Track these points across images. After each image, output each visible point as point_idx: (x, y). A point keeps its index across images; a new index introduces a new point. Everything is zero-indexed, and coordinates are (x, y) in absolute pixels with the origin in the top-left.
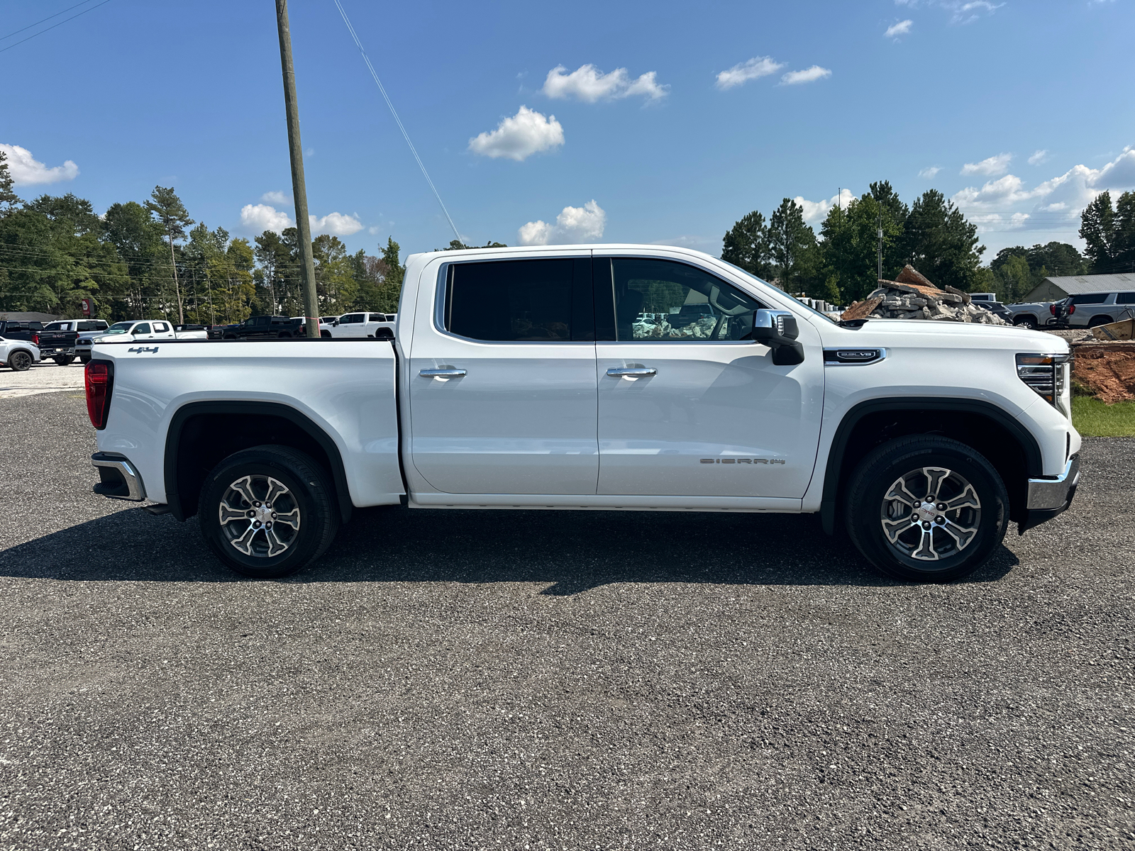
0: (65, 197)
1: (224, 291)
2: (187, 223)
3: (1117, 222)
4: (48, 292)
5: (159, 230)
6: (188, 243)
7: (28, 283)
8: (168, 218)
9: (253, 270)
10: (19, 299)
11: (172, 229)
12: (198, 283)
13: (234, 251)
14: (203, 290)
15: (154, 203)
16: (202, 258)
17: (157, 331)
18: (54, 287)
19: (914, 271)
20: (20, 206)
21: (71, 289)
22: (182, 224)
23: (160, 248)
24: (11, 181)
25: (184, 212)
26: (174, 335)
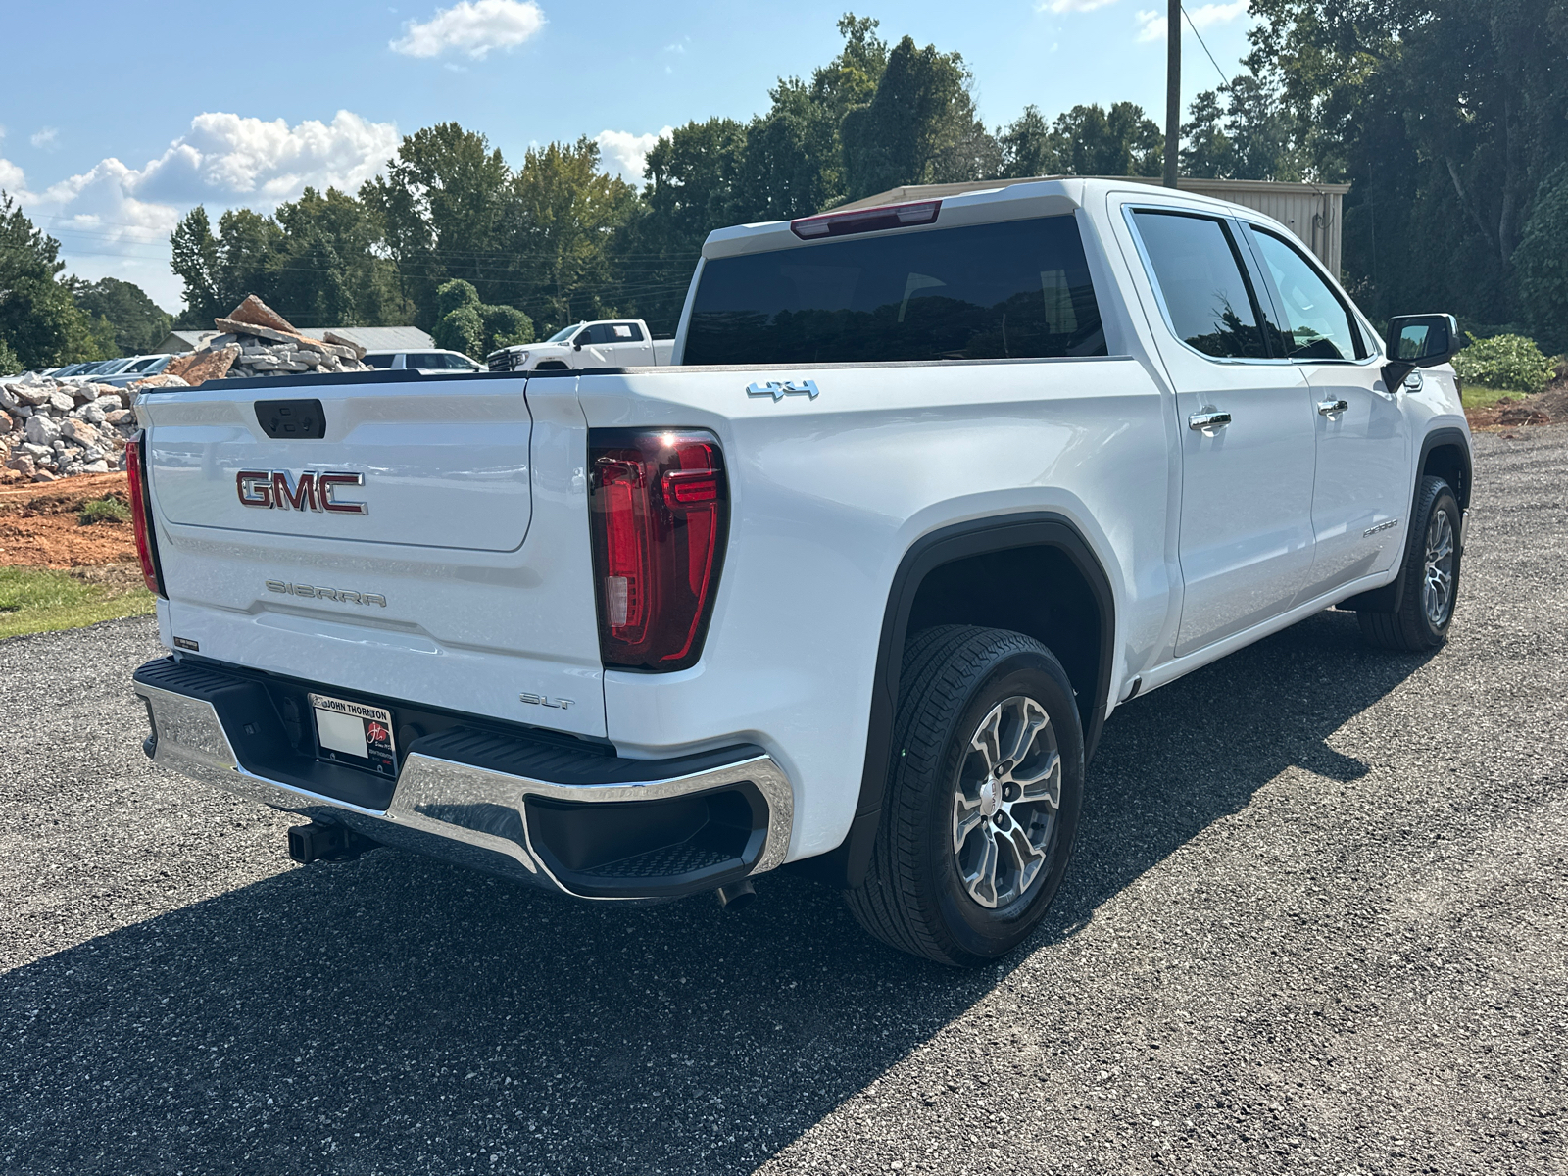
3: (222, 253)
19: (264, 306)
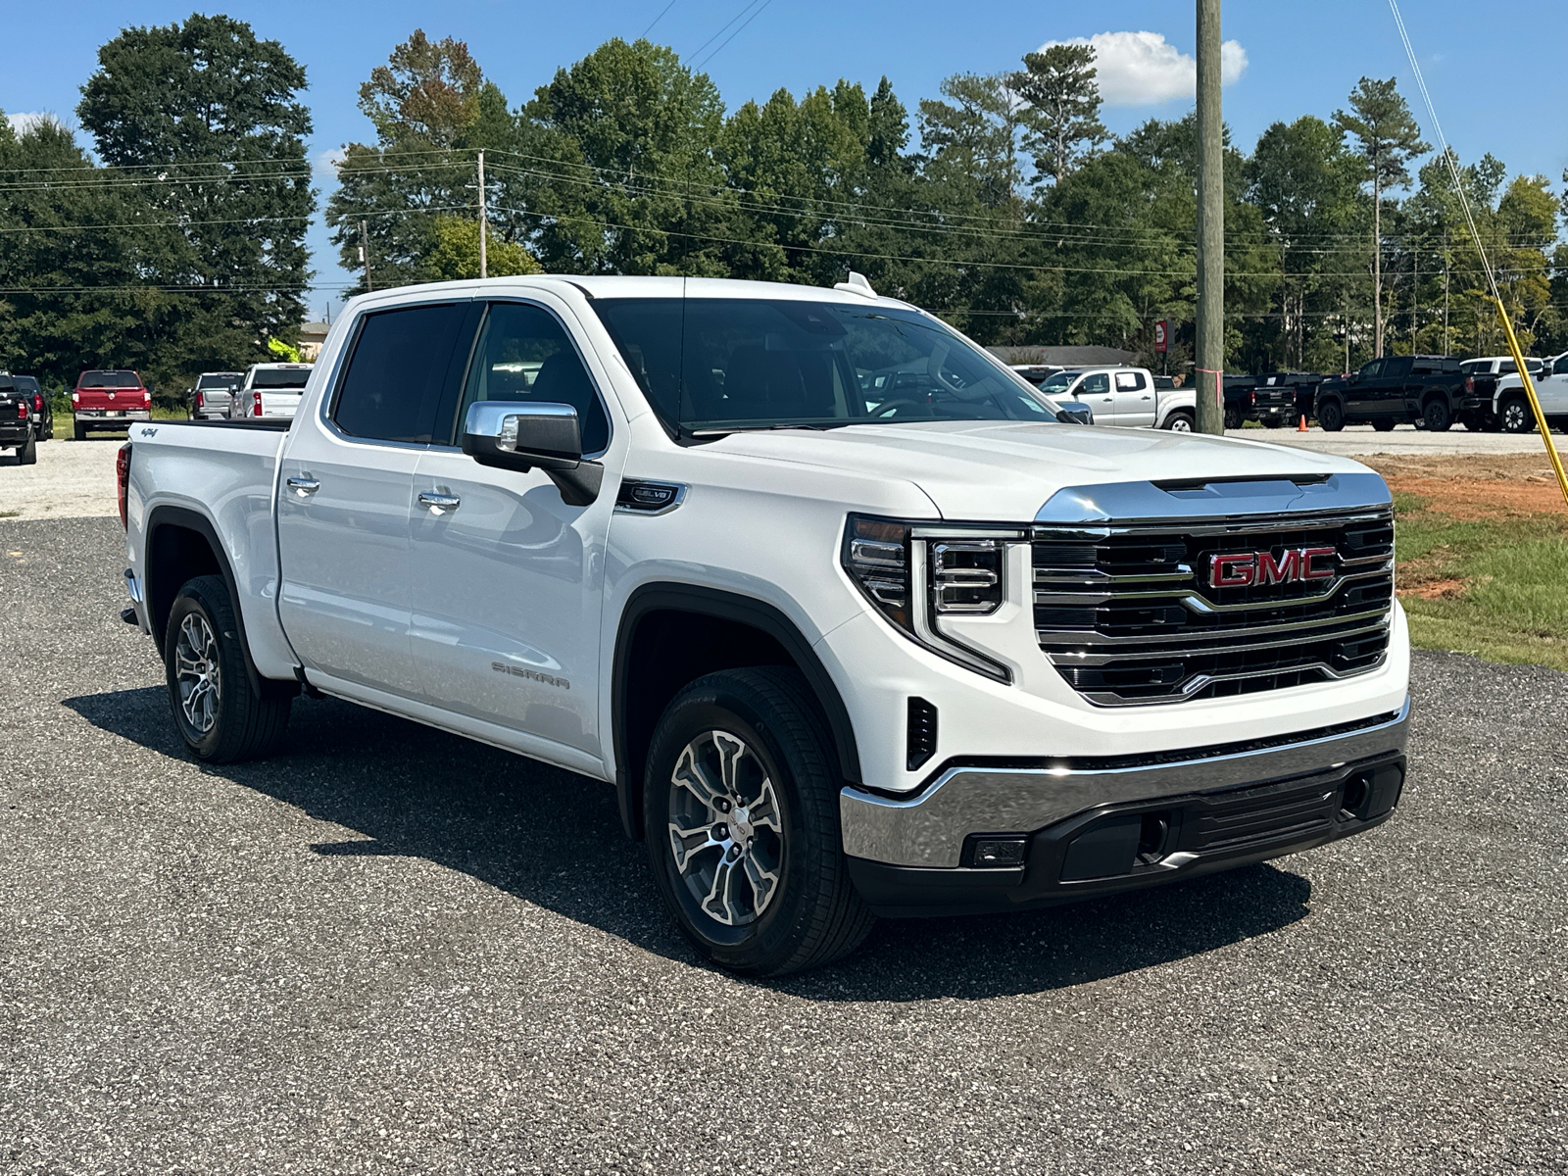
0: (1185, 121)
1: (1478, 296)
2: (1416, 151)
4: (1124, 307)
5: (1354, 171)
6: (1413, 195)
7: (1094, 292)
8: (1376, 143)
9: (1553, 247)
10: (1078, 323)
11: (1383, 167)
12: (1426, 280)
13: (1513, 206)
14: (1434, 294)
15: (1353, 115)
16: (1440, 225)
17: (1121, 389)
18: (1136, 300)
20: (1107, 146)
21: (1167, 301)
22: (1404, 153)
23: (1352, 208)
24: (1098, 100)
25: (1411, 128)
26: (1153, 396)
